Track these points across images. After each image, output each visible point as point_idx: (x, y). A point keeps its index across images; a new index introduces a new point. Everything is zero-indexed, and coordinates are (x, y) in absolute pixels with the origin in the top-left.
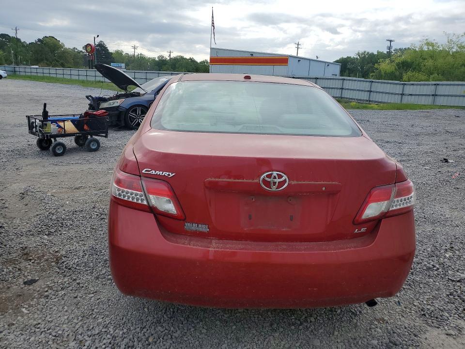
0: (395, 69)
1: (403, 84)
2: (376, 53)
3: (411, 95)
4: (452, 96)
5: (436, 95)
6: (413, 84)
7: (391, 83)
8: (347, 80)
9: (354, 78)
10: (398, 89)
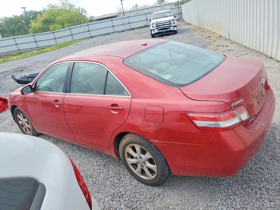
0: (43, 25)
1: (53, 33)
2: (13, 17)
3: (60, 38)
4: (80, 33)
5: (72, 35)
6: (58, 32)
7: (46, 34)
8: (17, 38)
9: (21, 36)
10: (51, 36)
